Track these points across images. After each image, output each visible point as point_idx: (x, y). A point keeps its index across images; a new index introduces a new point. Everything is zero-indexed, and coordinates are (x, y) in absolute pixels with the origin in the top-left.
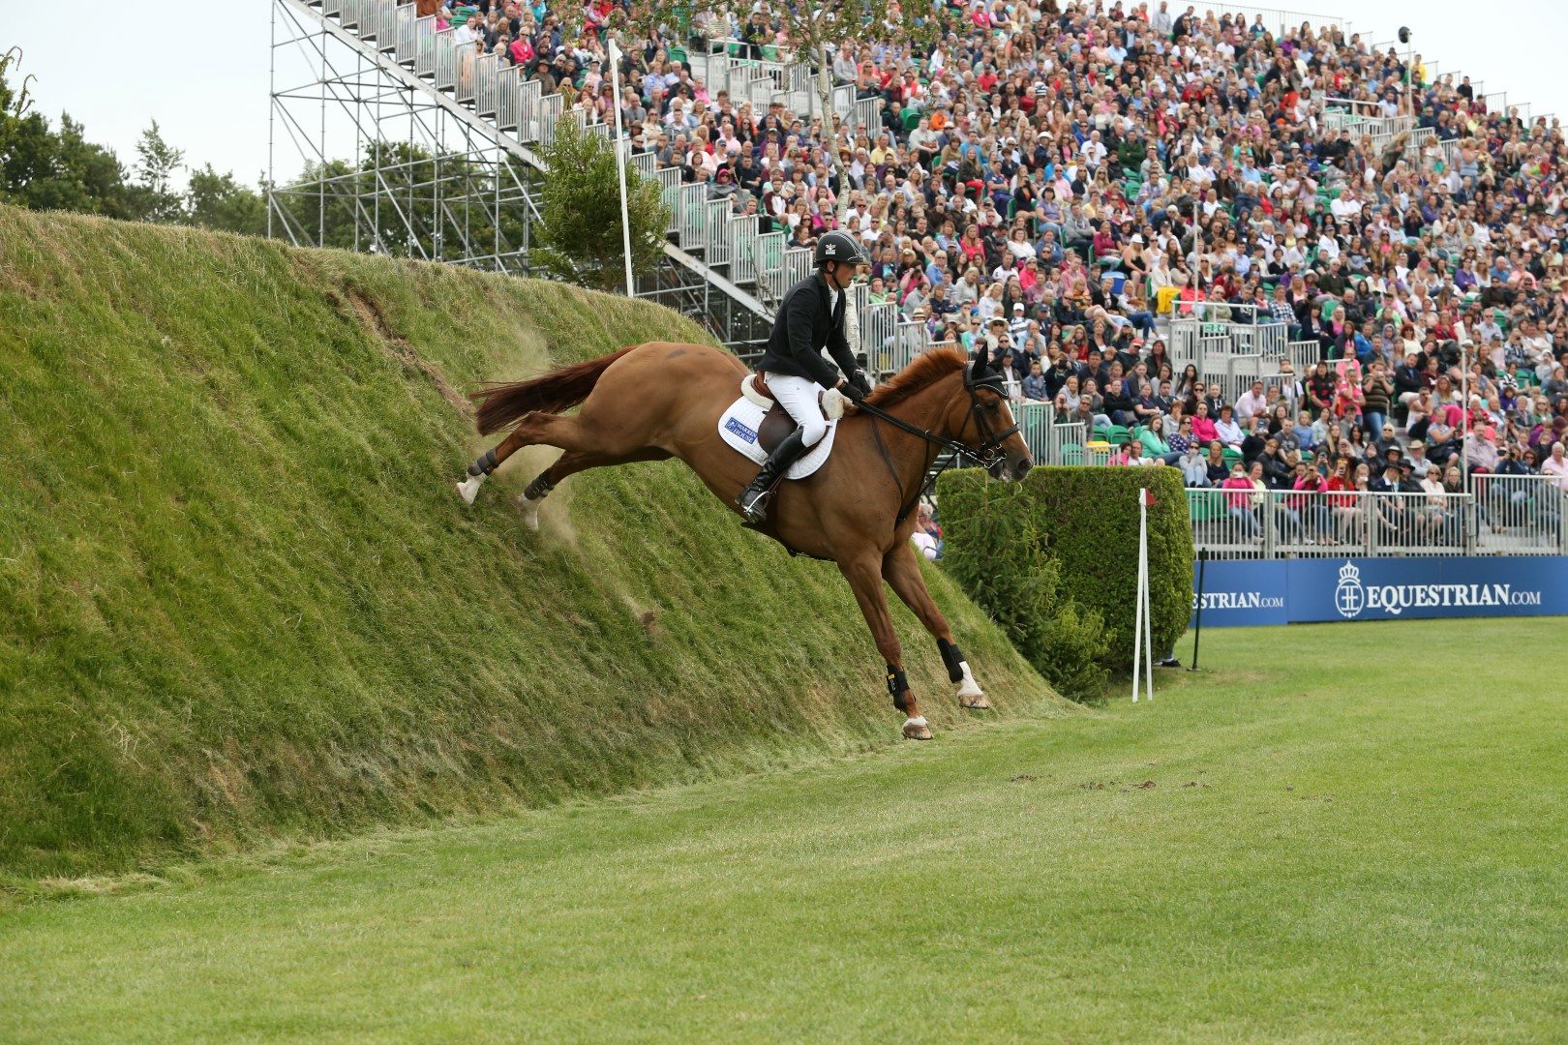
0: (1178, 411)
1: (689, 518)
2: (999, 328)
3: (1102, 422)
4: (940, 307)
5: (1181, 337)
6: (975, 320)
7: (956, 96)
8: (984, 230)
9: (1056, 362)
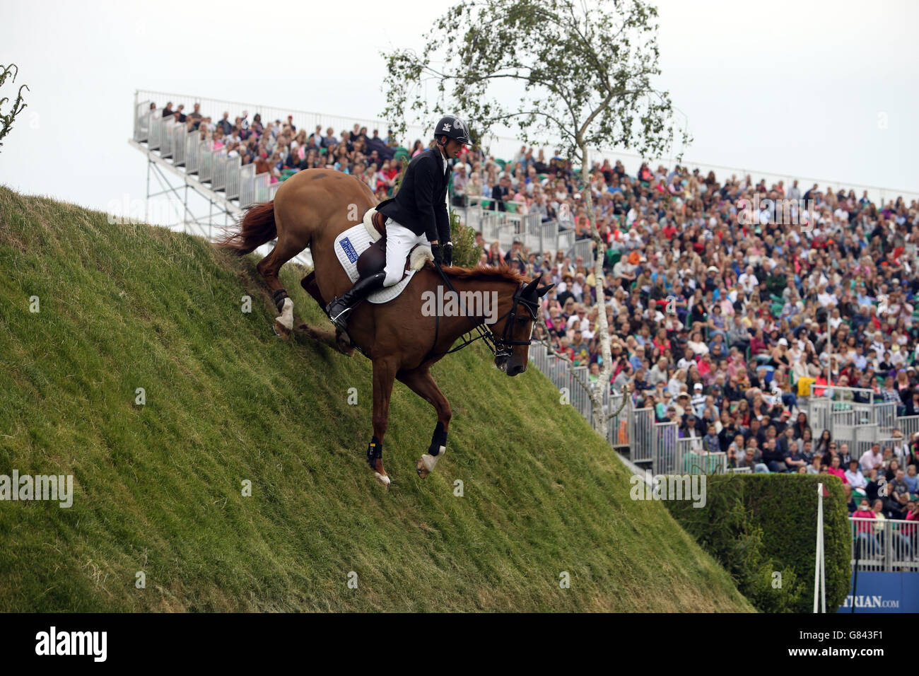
0: (818, 462)
1: (502, 466)
2: (684, 401)
3: (761, 470)
4: (640, 385)
5: (817, 413)
6: (667, 395)
7: (647, 240)
8: (671, 334)
9: (727, 425)
